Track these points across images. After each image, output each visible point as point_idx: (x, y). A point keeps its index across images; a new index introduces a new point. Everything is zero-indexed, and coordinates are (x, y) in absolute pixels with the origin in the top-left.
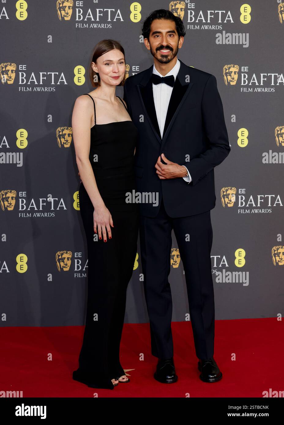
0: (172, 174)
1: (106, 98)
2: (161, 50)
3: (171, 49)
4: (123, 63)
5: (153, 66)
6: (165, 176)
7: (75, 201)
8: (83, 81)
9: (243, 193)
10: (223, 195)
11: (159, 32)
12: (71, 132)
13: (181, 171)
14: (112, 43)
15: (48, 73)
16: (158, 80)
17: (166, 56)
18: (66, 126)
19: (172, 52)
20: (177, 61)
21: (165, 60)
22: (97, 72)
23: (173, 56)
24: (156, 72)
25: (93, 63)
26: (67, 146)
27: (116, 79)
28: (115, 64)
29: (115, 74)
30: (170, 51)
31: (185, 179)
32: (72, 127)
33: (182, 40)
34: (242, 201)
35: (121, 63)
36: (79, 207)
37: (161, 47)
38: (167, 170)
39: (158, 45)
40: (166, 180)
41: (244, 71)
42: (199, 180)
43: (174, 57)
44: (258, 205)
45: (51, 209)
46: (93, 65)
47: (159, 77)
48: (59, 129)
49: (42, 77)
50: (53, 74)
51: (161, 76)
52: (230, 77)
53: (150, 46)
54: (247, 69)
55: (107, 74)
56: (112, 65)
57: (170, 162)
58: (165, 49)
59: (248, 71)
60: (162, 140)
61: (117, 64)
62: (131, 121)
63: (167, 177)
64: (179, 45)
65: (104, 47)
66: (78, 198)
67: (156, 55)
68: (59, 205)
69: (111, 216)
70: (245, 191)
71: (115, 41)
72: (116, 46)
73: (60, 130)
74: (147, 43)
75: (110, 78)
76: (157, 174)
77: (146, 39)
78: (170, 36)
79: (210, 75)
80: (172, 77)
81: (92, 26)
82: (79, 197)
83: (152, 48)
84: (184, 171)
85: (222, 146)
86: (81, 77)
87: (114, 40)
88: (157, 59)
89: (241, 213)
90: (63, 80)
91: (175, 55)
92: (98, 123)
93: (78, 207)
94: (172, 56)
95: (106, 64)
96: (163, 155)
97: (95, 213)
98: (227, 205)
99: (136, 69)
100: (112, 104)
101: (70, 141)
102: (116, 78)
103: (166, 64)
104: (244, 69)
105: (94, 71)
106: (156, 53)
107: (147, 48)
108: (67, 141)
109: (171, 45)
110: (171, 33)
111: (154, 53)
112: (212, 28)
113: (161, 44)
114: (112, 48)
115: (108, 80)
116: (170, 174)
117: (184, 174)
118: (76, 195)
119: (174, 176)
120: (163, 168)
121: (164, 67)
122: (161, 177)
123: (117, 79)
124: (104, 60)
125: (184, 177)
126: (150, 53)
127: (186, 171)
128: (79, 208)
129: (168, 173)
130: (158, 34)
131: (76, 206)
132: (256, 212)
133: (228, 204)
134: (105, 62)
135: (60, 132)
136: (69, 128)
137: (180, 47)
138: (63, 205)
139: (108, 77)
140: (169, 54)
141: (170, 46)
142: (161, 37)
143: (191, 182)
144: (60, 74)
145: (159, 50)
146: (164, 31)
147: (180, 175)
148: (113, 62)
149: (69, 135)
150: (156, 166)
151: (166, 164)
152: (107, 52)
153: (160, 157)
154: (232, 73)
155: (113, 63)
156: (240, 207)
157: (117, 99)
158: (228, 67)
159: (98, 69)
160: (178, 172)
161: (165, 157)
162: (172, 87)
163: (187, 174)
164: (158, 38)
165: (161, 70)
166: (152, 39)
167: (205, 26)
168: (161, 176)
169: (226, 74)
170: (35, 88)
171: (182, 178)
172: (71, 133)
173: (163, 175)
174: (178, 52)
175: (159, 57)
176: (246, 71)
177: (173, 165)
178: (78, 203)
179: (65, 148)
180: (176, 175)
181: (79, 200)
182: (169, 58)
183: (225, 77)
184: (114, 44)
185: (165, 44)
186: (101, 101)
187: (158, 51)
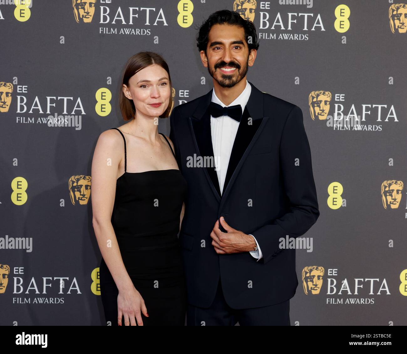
0: (234, 246)
1: (142, 135)
2: (221, 67)
3: (238, 67)
4: (166, 84)
5: (212, 91)
6: (224, 249)
7: (93, 281)
8: (108, 110)
9: (334, 275)
10: (306, 277)
11: (220, 43)
12: (90, 182)
13: (246, 242)
14: (150, 57)
15: (59, 98)
16: (219, 112)
17: (230, 77)
18: (83, 175)
19: (239, 71)
20: (246, 84)
21: (227, 82)
22: (130, 98)
23: (240, 77)
24: (216, 99)
25: (124, 87)
26: (84, 202)
27: (156, 107)
28: (155, 86)
29: (154, 99)
30: (236, 69)
31: (253, 254)
32: (91, 176)
33: (253, 54)
34: (332, 286)
35: (164, 84)
36: (99, 290)
37: (222, 64)
38: (227, 240)
39: (218, 61)
40: (226, 255)
41: (339, 100)
42: (273, 256)
43: (242, 78)
44: (355, 293)
45: (59, 292)
46: (125, 89)
47: (219, 106)
48: (73, 178)
49: (50, 104)
50: (65, 99)
51: (223, 106)
52: (319, 109)
53: (208, 61)
54: (343, 98)
55: (143, 101)
56: (150, 87)
57: (232, 229)
58: (227, 66)
59: (344, 100)
60: (221, 197)
61: (156, 86)
62: (179, 170)
63: (228, 251)
64: (249, 61)
65: (139, 61)
66: (99, 277)
67: (216, 75)
68: (71, 286)
69: (143, 301)
70: (336, 272)
71: (154, 54)
72: (155, 60)
73: (74, 180)
74: (204, 58)
75: (148, 105)
76: (213, 247)
77: (202, 51)
78: (236, 48)
79: (293, 106)
80: (239, 107)
81: (123, 32)
82: (100, 275)
83: (210, 64)
84: (251, 243)
85: (307, 208)
86: (105, 105)
87: (154, 52)
88: (216, 80)
89: (331, 303)
90: (80, 108)
91: (243, 76)
92: (129, 171)
93: (97, 290)
94: (238, 77)
95: (141, 87)
96: (222, 219)
97: (120, 298)
98: (311, 292)
99: (184, 94)
100: (152, 144)
101: (88, 196)
102: (157, 105)
103: (229, 88)
104: (338, 97)
105: (127, 97)
106: (215, 71)
107: (203, 65)
108: (84, 195)
109: (236, 60)
110: (237, 44)
111: (213, 71)
112: (294, 37)
113: (222, 59)
114: (150, 63)
115: (145, 109)
116: (232, 247)
117: (251, 247)
118: (95, 274)
119: (236, 250)
120: (221, 238)
121: (227, 92)
122: (218, 251)
123: (158, 107)
124: (139, 81)
125: (251, 251)
126: (208, 72)
127: (254, 243)
128: (100, 292)
129: (229, 245)
130: (218, 46)
131: (95, 289)
132: (352, 303)
133: (312, 290)
134: (140, 84)
135: (73, 182)
136: (87, 177)
137: (251, 64)
138: (76, 287)
139: (145, 104)
140: (234, 73)
141: (236, 62)
142: (223, 49)
143: (262, 259)
144: (75, 100)
145: (220, 68)
146: (227, 41)
147: (246, 249)
148: (151, 83)
149: (87, 187)
150: (213, 235)
151: (225, 231)
152: (142, 69)
153: (218, 222)
154: (321, 103)
155: (152, 85)
156: (329, 295)
157: (159, 138)
158: (316, 93)
159: (131, 93)
160: (242, 244)
161: (225, 222)
162: (239, 121)
163: (255, 246)
164: (219, 50)
165: (223, 97)
166: (210, 51)
167: (283, 34)
168: (219, 249)
169: (313, 103)
170: (39, 118)
171: (248, 253)
172: (90, 185)
173: (221, 248)
174: (248, 72)
175: (220, 78)
176: (341, 100)
177: (236, 234)
178: (97, 284)
179: (81, 205)
180: (239, 248)
181: (99, 280)
182: (234, 79)
183: (312, 108)
184: (153, 58)
185: (227, 60)
186: (135, 139)
187: (218, 69)
